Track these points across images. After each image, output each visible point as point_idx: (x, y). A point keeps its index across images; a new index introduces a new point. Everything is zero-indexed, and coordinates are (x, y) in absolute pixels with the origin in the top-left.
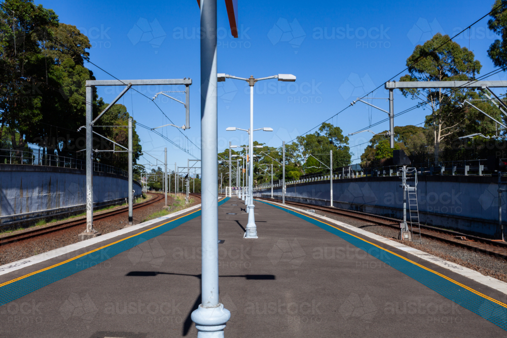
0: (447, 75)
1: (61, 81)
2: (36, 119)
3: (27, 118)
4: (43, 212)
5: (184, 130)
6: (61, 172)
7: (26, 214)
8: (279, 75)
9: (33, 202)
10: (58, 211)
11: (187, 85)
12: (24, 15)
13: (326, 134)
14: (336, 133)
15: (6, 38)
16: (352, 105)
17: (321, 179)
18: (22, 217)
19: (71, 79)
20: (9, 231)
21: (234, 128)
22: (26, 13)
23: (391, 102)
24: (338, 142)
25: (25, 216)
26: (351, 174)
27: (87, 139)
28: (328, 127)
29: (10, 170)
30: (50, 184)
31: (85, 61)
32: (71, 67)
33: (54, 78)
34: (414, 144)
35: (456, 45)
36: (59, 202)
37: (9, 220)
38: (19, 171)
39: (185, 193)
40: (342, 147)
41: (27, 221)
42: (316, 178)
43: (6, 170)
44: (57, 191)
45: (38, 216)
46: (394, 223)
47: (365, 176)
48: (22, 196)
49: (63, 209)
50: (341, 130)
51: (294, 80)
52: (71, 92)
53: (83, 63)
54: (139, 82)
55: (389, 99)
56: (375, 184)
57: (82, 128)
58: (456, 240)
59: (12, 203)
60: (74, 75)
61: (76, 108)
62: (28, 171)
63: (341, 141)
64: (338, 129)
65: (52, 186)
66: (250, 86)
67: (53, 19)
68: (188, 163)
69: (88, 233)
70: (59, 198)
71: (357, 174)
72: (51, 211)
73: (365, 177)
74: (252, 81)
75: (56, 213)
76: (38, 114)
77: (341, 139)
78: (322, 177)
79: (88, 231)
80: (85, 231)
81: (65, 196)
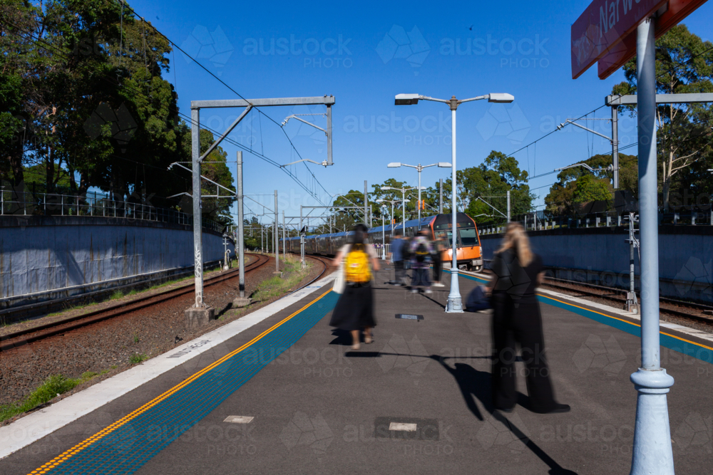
0: (682, 82)
1: (134, 100)
2: (105, 154)
3: (94, 152)
4: (118, 281)
5: (326, 166)
6: (138, 226)
7: (98, 284)
8: (491, 94)
9: (106, 267)
10: (136, 280)
11: (329, 105)
12: (90, 10)
13: (495, 167)
14: (509, 165)
15: (67, 43)
16: (559, 129)
17: (491, 231)
18: (94, 288)
19: (146, 97)
20: (79, 307)
21: (398, 164)
22: (94, 7)
23: (615, 124)
24: (513, 179)
25: (97, 287)
26: (537, 225)
27: (193, 181)
28: (498, 157)
29: (77, 223)
30: (126, 243)
31: (163, 71)
32: (145, 79)
33: (126, 95)
34: (625, 181)
35: (696, 38)
36: (137, 266)
37: (78, 291)
38: (88, 225)
39: (297, 253)
40: (518, 185)
41: (99, 293)
42: (484, 231)
43: (73, 223)
44: (134, 253)
45: (112, 286)
46: (608, 293)
47: (558, 226)
48: (93, 259)
49: (142, 276)
50: (516, 161)
51: (510, 101)
52: (147, 114)
53: (160, 74)
54: (262, 101)
55: (612, 120)
56: (573, 239)
57: (174, 166)
58: (704, 316)
59: (81, 268)
60: (150, 91)
61: (154, 136)
62: (99, 225)
63: (516, 177)
64: (512, 160)
65: (128, 245)
66: (452, 110)
67: (128, 14)
68: (301, 211)
69: (198, 308)
70: (137, 261)
71: (547, 224)
72: (127, 279)
73: (558, 228)
74: (453, 104)
75: (134, 282)
76: (108, 147)
77: (516, 175)
78: (494, 229)
79: (197, 306)
80: (193, 306)
81: (143, 259)
